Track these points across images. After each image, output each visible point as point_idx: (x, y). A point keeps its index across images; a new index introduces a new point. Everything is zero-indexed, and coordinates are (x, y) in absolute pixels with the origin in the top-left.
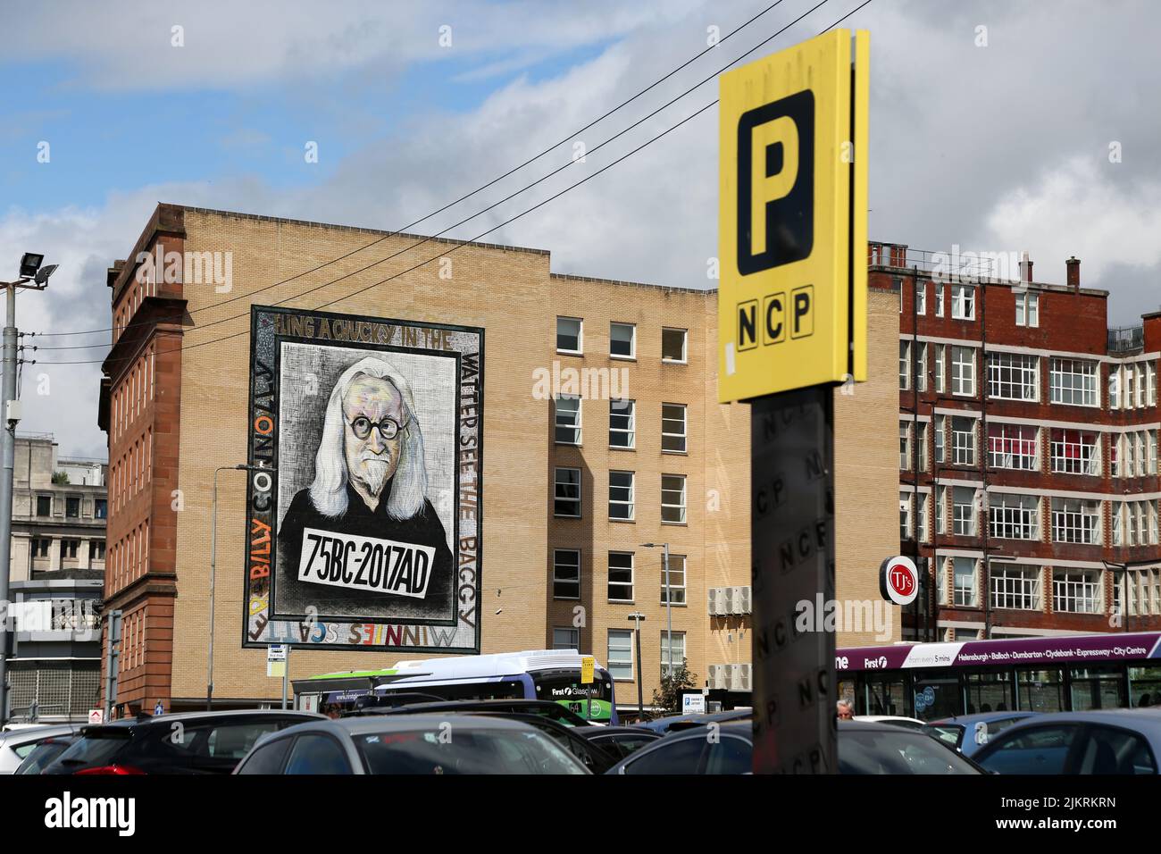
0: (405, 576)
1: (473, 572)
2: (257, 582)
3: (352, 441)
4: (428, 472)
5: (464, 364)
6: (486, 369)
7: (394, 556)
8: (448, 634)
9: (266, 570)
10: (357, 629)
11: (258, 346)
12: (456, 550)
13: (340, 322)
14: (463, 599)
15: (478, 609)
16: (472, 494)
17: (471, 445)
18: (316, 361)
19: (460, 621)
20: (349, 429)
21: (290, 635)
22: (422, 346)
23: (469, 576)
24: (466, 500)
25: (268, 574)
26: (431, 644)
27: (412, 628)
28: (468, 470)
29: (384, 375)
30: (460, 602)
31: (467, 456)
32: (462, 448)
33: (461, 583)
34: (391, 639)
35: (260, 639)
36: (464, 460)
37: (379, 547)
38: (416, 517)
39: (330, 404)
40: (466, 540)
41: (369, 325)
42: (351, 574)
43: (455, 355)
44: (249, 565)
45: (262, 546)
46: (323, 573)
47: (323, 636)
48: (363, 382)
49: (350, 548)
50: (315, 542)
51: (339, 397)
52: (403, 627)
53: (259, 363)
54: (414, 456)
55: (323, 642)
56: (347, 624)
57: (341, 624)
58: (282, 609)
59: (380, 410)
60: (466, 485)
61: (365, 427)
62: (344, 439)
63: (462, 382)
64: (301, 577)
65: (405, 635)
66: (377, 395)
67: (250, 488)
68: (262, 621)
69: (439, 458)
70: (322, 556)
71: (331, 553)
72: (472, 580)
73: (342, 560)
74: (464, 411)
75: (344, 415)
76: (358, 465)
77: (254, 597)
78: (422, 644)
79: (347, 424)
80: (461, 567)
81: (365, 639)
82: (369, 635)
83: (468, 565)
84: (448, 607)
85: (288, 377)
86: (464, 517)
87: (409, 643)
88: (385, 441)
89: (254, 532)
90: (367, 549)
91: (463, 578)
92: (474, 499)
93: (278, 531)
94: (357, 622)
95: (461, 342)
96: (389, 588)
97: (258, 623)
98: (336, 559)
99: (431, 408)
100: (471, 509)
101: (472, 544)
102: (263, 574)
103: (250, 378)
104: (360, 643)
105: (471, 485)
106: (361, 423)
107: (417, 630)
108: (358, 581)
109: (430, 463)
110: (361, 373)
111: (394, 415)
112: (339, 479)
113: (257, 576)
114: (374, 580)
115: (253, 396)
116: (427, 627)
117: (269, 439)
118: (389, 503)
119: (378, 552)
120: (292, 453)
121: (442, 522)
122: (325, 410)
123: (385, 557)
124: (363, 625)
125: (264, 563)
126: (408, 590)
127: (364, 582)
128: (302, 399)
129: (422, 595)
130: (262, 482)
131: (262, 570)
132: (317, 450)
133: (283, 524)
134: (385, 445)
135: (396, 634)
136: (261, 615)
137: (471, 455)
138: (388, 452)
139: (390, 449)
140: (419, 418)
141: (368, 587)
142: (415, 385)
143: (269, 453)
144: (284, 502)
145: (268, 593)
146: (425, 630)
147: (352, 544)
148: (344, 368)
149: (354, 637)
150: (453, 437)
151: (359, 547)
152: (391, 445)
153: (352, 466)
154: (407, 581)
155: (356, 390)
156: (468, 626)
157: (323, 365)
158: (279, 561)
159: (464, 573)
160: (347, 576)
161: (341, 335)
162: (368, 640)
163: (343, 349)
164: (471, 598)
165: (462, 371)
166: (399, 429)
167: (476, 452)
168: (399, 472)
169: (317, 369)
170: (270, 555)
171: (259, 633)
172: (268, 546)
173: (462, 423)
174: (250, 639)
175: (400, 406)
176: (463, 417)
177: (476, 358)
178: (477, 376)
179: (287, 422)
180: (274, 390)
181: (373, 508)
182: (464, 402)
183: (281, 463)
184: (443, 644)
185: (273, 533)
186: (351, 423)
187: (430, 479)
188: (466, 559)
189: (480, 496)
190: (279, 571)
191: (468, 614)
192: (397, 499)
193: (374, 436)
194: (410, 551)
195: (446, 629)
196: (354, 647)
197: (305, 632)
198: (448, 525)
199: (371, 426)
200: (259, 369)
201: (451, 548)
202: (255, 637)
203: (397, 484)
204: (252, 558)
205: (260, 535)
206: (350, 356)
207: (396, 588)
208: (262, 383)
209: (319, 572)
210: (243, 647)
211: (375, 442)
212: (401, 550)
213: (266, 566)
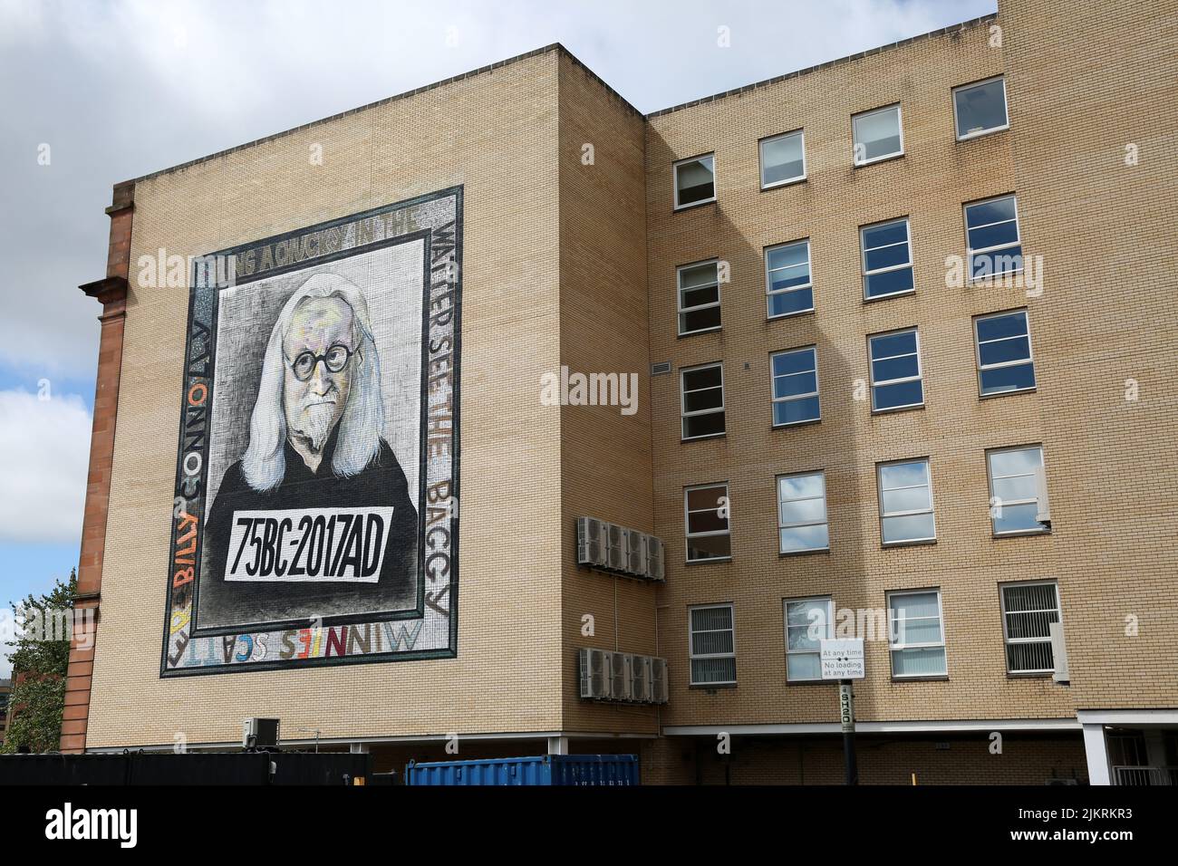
0: (352, 554)
1: (446, 533)
2: (179, 591)
3: (294, 386)
4: (388, 403)
5: (436, 242)
6: (466, 238)
7: (340, 527)
8: (410, 631)
9: (190, 574)
10: (292, 639)
11: (196, 303)
12: (422, 504)
13: (283, 244)
14: (432, 576)
15: (454, 589)
16: (444, 418)
17: (444, 351)
18: (256, 299)
19: (428, 610)
20: (289, 371)
21: (212, 655)
22: (380, 237)
23: (440, 539)
24: (437, 430)
25: (192, 578)
26: (386, 648)
27: (361, 628)
28: (439, 385)
29: (332, 291)
30: (428, 581)
31: (438, 366)
32: (431, 357)
33: (429, 551)
34: (333, 648)
35: (180, 664)
36: (434, 372)
37: (321, 519)
38: (369, 468)
39: (269, 347)
40: (436, 487)
41: (317, 236)
42: (285, 562)
43: (424, 234)
44: (173, 568)
45: (187, 544)
46: (252, 567)
47: (249, 653)
48: (308, 307)
49: (286, 526)
50: (245, 527)
51: (279, 336)
52: (349, 627)
53: (198, 324)
54: (367, 386)
55: (250, 660)
56: (278, 633)
57: (271, 633)
58: (204, 620)
59: (327, 337)
60: (436, 408)
61: (308, 365)
62: (283, 387)
63: (433, 266)
64: (228, 577)
65: (351, 639)
66: (323, 320)
67: (180, 473)
68: (183, 640)
69: (399, 381)
70: (252, 544)
71: (262, 539)
72: (445, 545)
73: (275, 546)
74: (435, 306)
75: (285, 356)
76: (298, 416)
77: (176, 611)
78: (374, 650)
79: (287, 367)
80: (428, 528)
81: (299, 651)
82: (304, 645)
83: (439, 524)
84: (411, 591)
85: (225, 330)
86: (434, 454)
87: (357, 650)
88: (332, 376)
89: (180, 527)
90: (306, 525)
91: (432, 544)
92: (448, 424)
93: (206, 520)
94: (290, 627)
95: (430, 213)
96: (332, 574)
97: (178, 643)
98: (268, 546)
99: (390, 316)
100: (444, 440)
101: (444, 491)
102: (187, 579)
103: (187, 344)
104: (293, 658)
105: (443, 406)
106: (304, 361)
107: (368, 631)
108: (294, 571)
109: (388, 388)
110: (306, 297)
111: (345, 339)
112: (275, 440)
113: (180, 583)
114: (313, 567)
115: (188, 362)
116: (382, 624)
117: (202, 409)
118: (335, 458)
119: (319, 526)
120: (225, 421)
121: (404, 468)
122: (263, 356)
123: (327, 532)
124: (298, 631)
125: (188, 565)
126: (356, 574)
127: (301, 571)
128: (239, 351)
129: (374, 578)
130: (192, 465)
131: (185, 574)
132: (252, 410)
133: (212, 511)
134: (331, 382)
135: (339, 639)
136: (182, 633)
137: (444, 364)
138: (335, 389)
139: (338, 384)
140: (375, 333)
141: (305, 578)
142: (370, 291)
143: (201, 426)
144: (214, 482)
145: (191, 603)
146: (377, 628)
147: (288, 522)
148: (285, 299)
149: (286, 650)
150: (420, 345)
151: (295, 524)
152: (339, 378)
153: (291, 419)
154: (355, 562)
155: (300, 320)
156: (440, 615)
157: (263, 302)
158: (204, 560)
159: (434, 536)
160: (280, 566)
161: (285, 259)
162: (303, 650)
163: (285, 275)
164: (444, 573)
165: (433, 252)
166: (349, 354)
167: (451, 358)
168: (348, 413)
169: (256, 309)
170: (195, 554)
171: (179, 656)
172: (194, 542)
173: (431, 323)
174: (170, 666)
175: (351, 325)
176: (432, 314)
177: (452, 229)
178: (453, 252)
179: (223, 383)
180: (210, 351)
181: (314, 468)
182: (435, 294)
183: (213, 436)
184: (402, 648)
185: (200, 526)
186: (292, 364)
187: (388, 411)
188: (436, 514)
189: (456, 419)
190: (204, 572)
191: (439, 598)
192: (345, 449)
193: (319, 372)
194: (360, 518)
195: (407, 623)
196: (287, 664)
197: (228, 651)
198: (411, 470)
199: (316, 360)
200: (196, 330)
201: (415, 503)
202: (174, 662)
203: (346, 428)
204: (177, 561)
205: (186, 530)
206: (294, 280)
207: (341, 574)
208: (198, 345)
209: (248, 565)
210: (161, 677)
211: (319, 382)
212: (347, 519)
213: (191, 569)
